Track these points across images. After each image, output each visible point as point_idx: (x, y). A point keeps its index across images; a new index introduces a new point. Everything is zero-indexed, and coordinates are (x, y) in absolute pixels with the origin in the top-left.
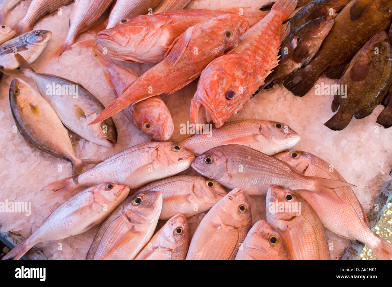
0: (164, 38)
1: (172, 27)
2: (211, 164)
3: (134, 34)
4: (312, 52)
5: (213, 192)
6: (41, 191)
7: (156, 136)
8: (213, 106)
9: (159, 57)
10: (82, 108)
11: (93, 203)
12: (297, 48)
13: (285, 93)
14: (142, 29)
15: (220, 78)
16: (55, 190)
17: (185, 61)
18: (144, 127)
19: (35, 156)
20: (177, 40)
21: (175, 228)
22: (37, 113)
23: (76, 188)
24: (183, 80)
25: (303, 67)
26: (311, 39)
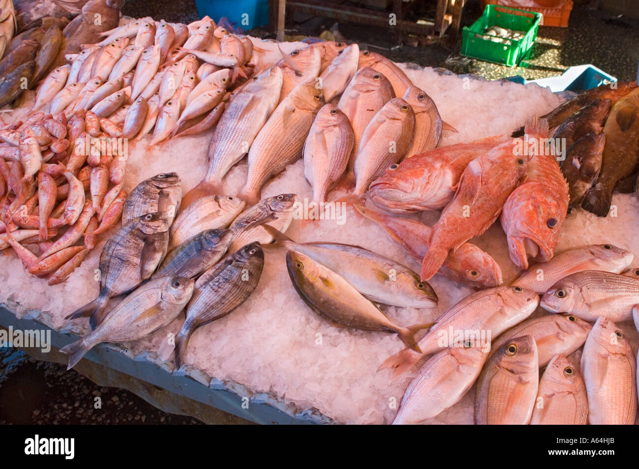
0: (448, 178)
1: (452, 164)
2: (564, 297)
3: (417, 177)
4: (597, 168)
5: (579, 326)
6: (378, 371)
7: (489, 282)
8: (541, 237)
9: (444, 201)
10: (382, 270)
11: (458, 366)
12: (581, 168)
13: (588, 216)
14: (424, 171)
15: (536, 208)
16: (395, 366)
17: (483, 198)
18: (470, 274)
19: (346, 336)
20: (463, 178)
21: (563, 369)
22: (331, 285)
23: (419, 358)
24: (486, 219)
25: (594, 186)
26: (593, 156)
